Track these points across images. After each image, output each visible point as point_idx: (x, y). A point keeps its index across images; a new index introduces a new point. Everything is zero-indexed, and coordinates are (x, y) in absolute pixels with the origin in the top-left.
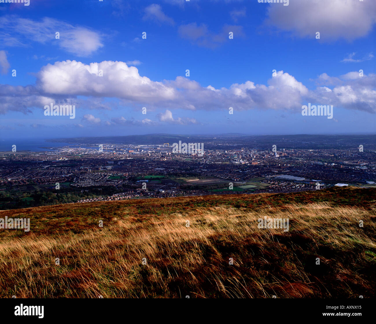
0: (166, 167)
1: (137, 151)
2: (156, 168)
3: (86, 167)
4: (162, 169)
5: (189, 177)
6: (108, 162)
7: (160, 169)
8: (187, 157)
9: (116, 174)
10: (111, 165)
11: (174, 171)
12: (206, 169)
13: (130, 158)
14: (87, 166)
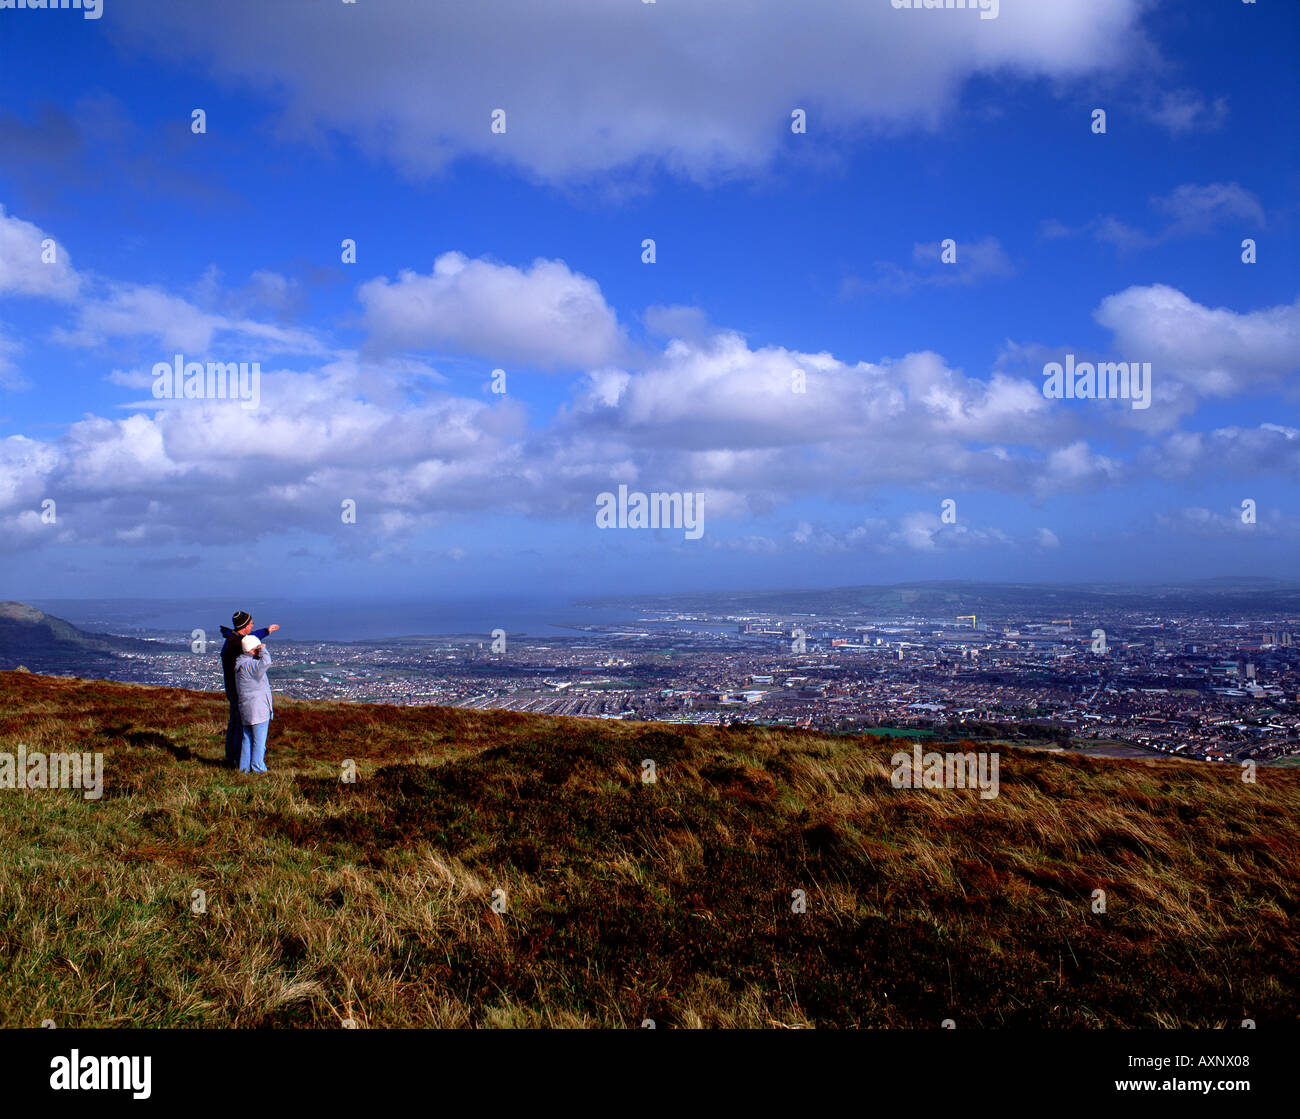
0: (950, 702)
1: (861, 642)
2: (913, 703)
3: (681, 693)
4: (934, 708)
5: (1026, 738)
6: (754, 677)
7: (925, 706)
8: (1035, 667)
9: (773, 719)
10: (763, 686)
11: (977, 716)
12: (1097, 713)
13: (831, 666)
14: (685, 689)
